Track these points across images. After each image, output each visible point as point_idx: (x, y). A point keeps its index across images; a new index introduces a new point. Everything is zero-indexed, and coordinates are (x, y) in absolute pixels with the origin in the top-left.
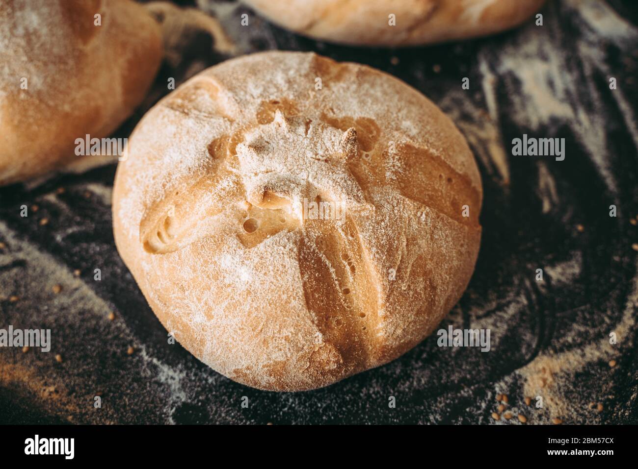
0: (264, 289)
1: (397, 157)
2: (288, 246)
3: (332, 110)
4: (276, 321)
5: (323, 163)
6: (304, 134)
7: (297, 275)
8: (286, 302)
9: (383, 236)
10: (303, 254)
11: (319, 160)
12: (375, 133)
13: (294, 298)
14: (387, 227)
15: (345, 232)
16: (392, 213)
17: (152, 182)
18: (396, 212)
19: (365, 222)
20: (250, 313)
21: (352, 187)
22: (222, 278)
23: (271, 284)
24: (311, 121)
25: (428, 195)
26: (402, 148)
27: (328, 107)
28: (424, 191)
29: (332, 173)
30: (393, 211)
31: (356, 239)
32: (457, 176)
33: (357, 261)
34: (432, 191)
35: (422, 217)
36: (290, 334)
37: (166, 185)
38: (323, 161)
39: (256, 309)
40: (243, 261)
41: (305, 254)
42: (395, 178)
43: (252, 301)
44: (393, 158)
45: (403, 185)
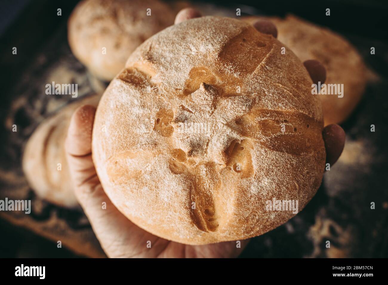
0: (280, 176)
1: (226, 65)
2: (262, 153)
3: (177, 89)
4: (298, 176)
5: (216, 111)
6: (191, 114)
7: (281, 154)
8: (292, 167)
9: (274, 96)
10: (271, 146)
11: (213, 112)
12: (204, 71)
13: (292, 161)
14: (269, 92)
15: (264, 116)
16: (261, 85)
17: (178, 214)
18: (261, 82)
19: (262, 102)
20: (287, 188)
21: (240, 101)
22: (262, 196)
23: (279, 171)
24: (182, 106)
25: (253, 58)
26: (220, 60)
27: (174, 91)
28: (250, 59)
29: (225, 108)
30: (260, 83)
31: (271, 112)
32: (242, 34)
33: (282, 117)
34: (250, 54)
35: (268, 68)
36: (307, 170)
37: (186, 207)
38: (215, 110)
39: (288, 184)
40: (259, 181)
41: (270, 145)
42: (240, 73)
43: (283, 184)
44: (225, 67)
45: (244, 70)
